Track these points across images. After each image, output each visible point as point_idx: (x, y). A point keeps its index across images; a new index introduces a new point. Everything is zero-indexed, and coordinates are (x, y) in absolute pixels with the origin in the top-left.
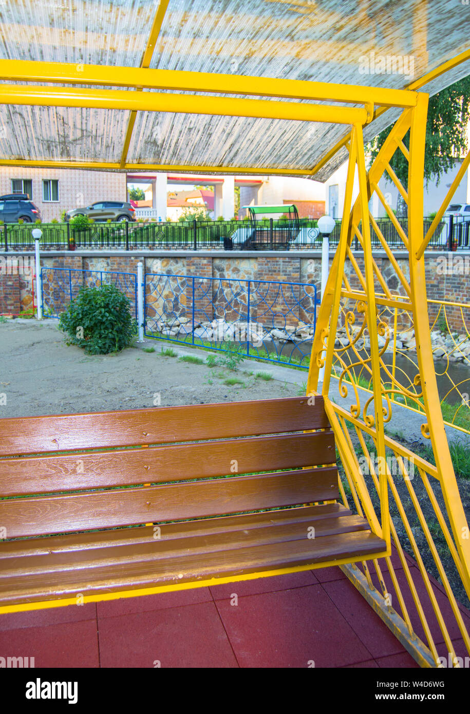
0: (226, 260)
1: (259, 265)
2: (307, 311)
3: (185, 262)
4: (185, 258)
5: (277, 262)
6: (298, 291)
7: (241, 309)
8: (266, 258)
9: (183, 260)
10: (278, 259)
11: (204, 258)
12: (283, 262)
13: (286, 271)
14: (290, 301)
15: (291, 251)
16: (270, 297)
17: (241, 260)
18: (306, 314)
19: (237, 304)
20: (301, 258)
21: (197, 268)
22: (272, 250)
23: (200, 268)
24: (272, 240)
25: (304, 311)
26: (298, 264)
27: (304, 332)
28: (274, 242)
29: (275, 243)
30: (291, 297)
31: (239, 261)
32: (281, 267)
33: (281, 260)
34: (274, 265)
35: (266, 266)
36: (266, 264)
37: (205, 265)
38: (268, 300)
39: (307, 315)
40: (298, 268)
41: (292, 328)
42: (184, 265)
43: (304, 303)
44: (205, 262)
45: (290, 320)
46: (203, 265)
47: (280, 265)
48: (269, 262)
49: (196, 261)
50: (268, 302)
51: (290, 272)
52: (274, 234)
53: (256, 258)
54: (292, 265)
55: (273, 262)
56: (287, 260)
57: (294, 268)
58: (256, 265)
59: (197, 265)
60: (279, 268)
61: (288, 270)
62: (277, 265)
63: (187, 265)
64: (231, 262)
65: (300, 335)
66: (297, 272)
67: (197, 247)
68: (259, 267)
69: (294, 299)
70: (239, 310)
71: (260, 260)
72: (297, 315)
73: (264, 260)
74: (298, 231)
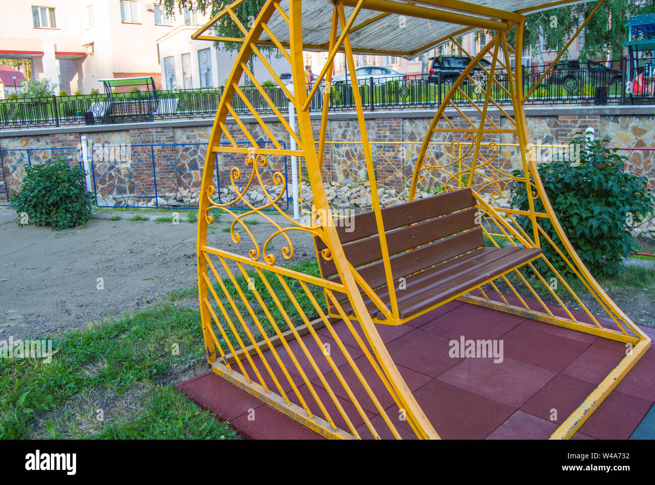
0: (95, 135)
1: (132, 137)
2: (184, 177)
3: (48, 139)
4: (48, 135)
5: (150, 132)
6: (174, 159)
7: (116, 182)
8: (138, 129)
9: (45, 138)
10: (150, 130)
11: (71, 134)
12: (156, 132)
13: (160, 141)
14: (167, 169)
15: (156, 122)
16: (146, 167)
17: (112, 134)
18: (183, 179)
19: (111, 177)
20: (174, 128)
21: (63, 145)
22: (142, 121)
23: (67, 144)
24: (140, 112)
25: (181, 177)
26: (171, 133)
27: (185, 197)
28: (143, 113)
29: (145, 115)
30: (168, 166)
31: (109, 134)
32: (155, 137)
33: (154, 130)
34: (147, 136)
35: (139, 138)
36: (138, 136)
37: (72, 141)
38: (145, 170)
39: (185, 181)
40: (172, 137)
41: (173, 194)
42: (47, 143)
43: (181, 170)
44: (72, 138)
45: (169, 187)
46: (69, 141)
47: (153, 135)
48: (142, 133)
49: (62, 137)
50: (144, 172)
51: (164, 141)
52: (142, 106)
53: (127, 130)
54: (165, 135)
55: (145, 133)
56: (160, 130)
57: (167, 138)
58: (128, 137)
59: (63, 141)
60: (153, 138)
61: (162, 139)
62: (150, 136)
63: (52, 143)
64: (100, 136)
65: (182, 200)
66: (172, 141)
67: (60, 124)
68: (132, 138)
69: (171, 167)
70: (115, 183)
71: (132, 132)
72: (176, 182)
73: (136, 131)
74: (157, 102)
